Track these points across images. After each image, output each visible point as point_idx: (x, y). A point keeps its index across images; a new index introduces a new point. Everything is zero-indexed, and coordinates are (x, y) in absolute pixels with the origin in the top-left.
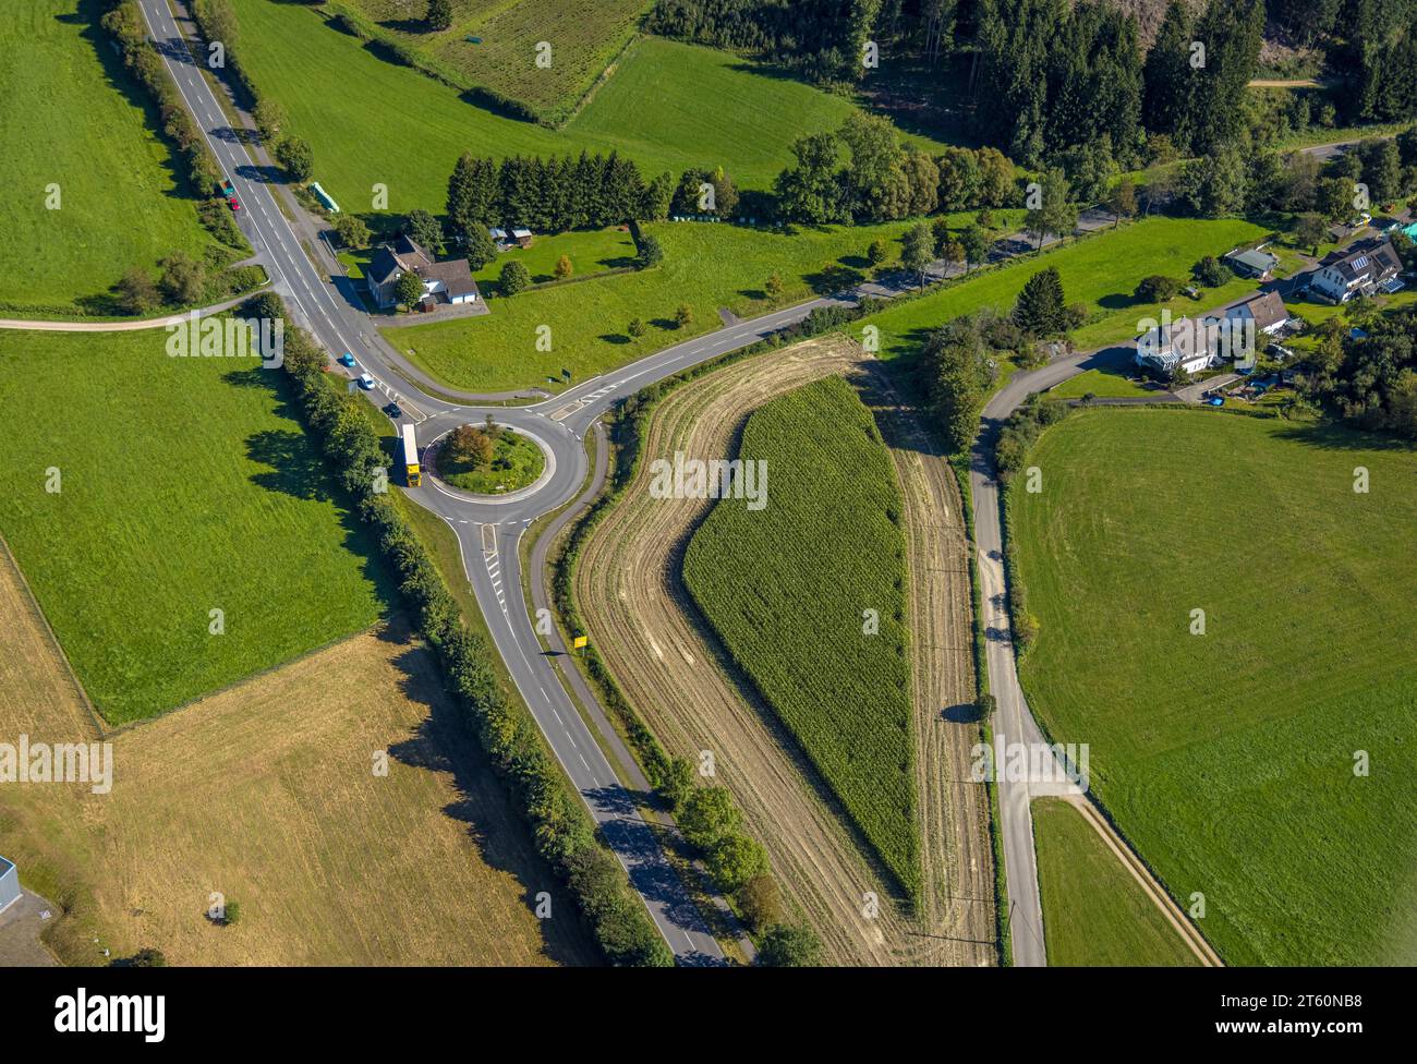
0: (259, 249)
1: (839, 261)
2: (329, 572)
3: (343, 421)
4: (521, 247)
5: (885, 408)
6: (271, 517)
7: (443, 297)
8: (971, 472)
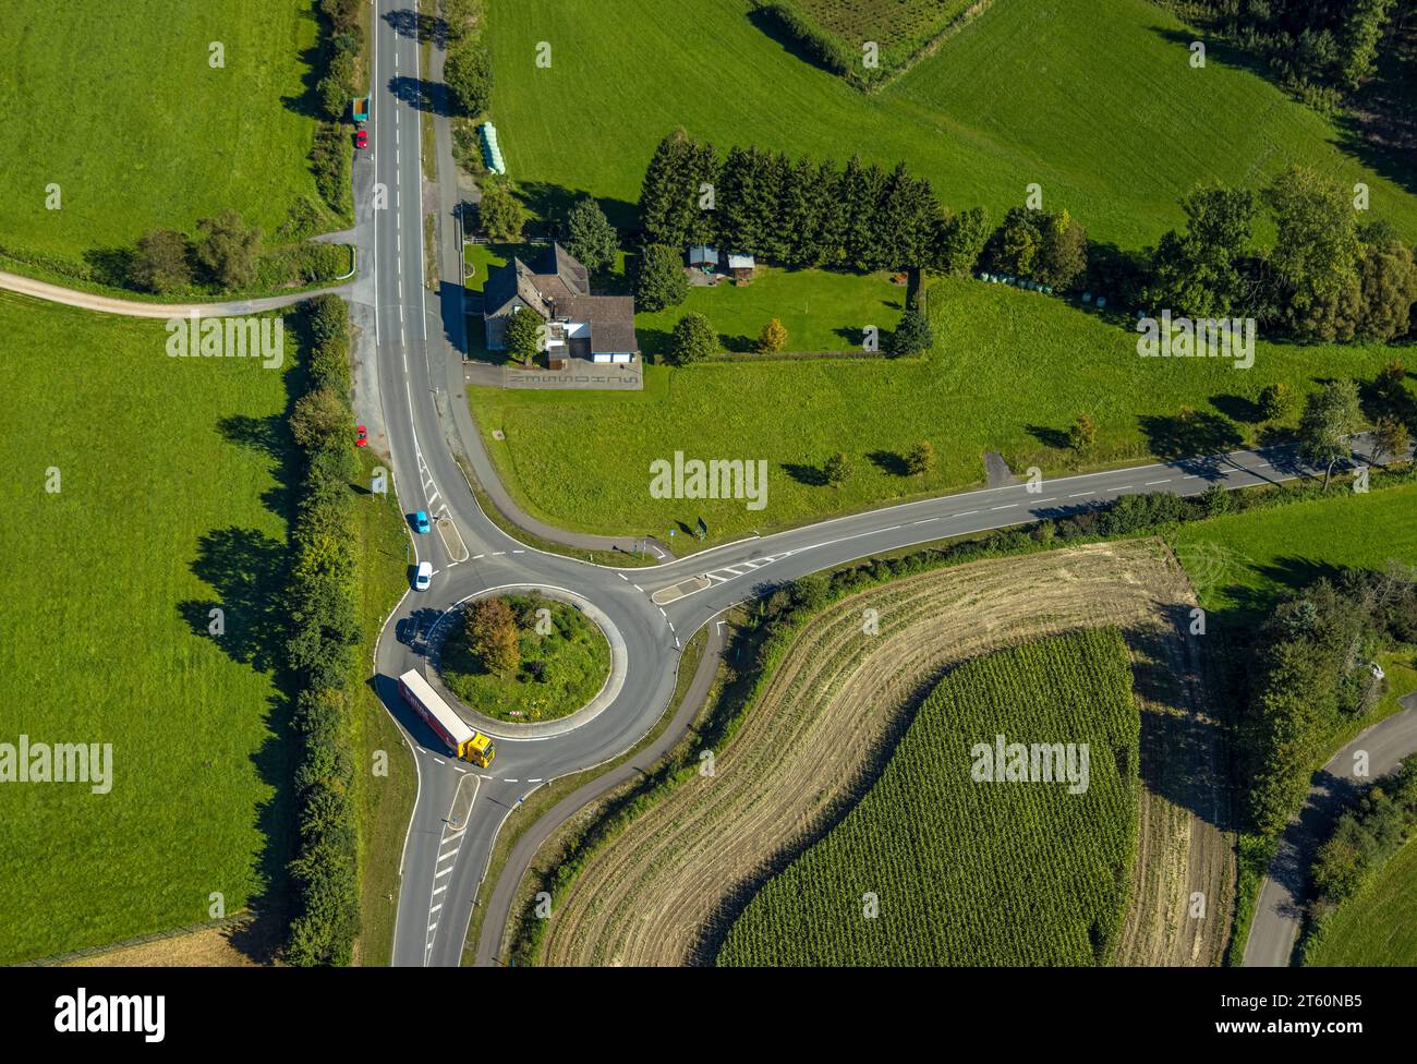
0: (363, 216)
1: (1212, 401)
2: (212, 801)
3: (310, 559)
4: (734, 283)
5: (1172, 710)
6: (177, 682)
7: (582, 348)
8: (1265, 879)
